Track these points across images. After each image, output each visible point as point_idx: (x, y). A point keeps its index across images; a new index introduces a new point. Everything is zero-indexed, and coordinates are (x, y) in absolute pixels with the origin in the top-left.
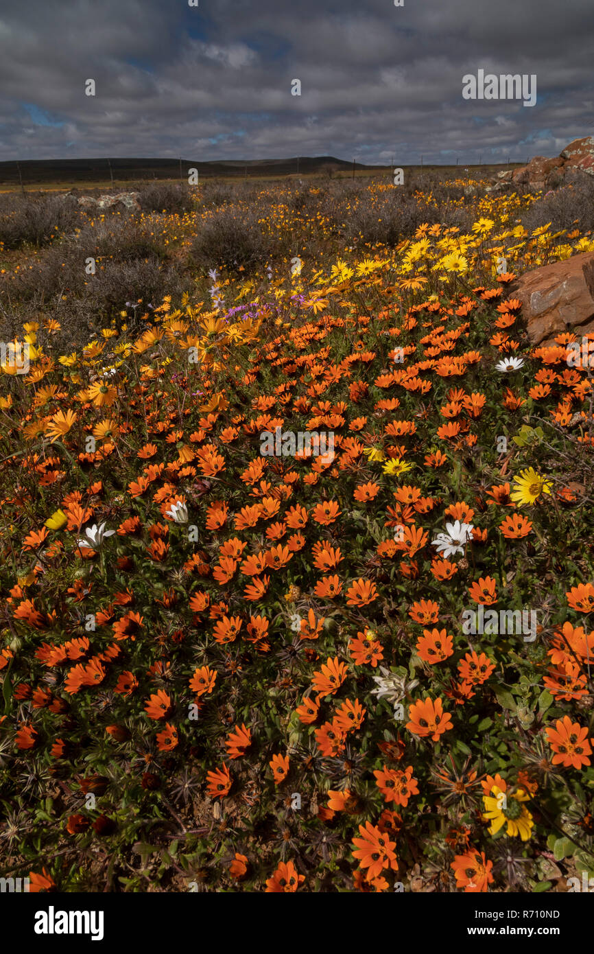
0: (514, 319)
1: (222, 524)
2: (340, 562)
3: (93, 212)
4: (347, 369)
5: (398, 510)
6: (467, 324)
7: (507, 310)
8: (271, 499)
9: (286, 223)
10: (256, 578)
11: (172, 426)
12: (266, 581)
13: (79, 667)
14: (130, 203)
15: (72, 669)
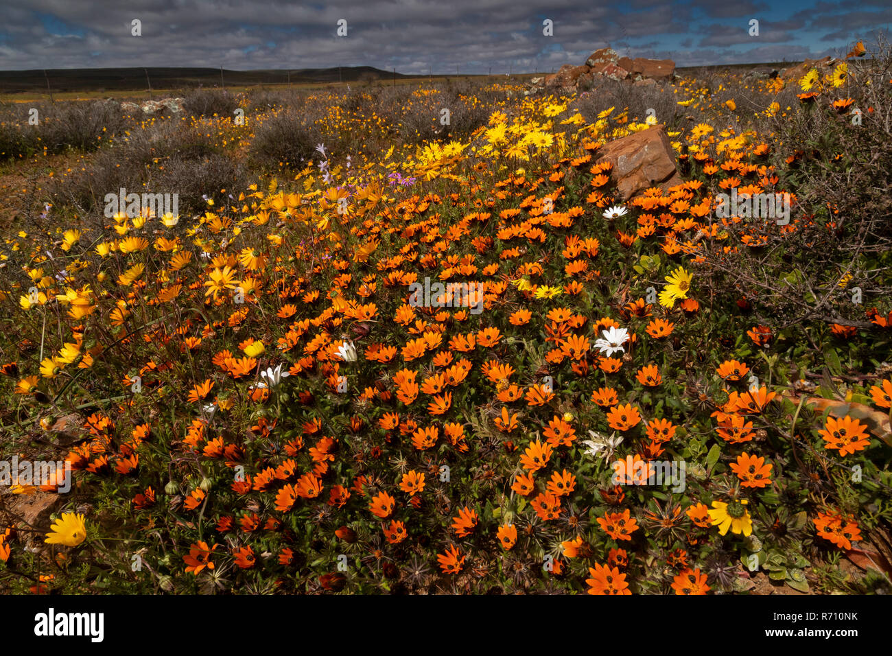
0: (606, 179)
1: (391, 358)
2: (512, 375)
3: (139, 115)
4: (465, 228)
5: (554, 327)
6: (562, 188)
7: (600, 171)
8: (431, 333)
9: (343, 124)
10: (437, 397)
11: (302, 291)
12: (448, 398)
13: (288, 487)
14: (175, 109)
15: (280, 491)
